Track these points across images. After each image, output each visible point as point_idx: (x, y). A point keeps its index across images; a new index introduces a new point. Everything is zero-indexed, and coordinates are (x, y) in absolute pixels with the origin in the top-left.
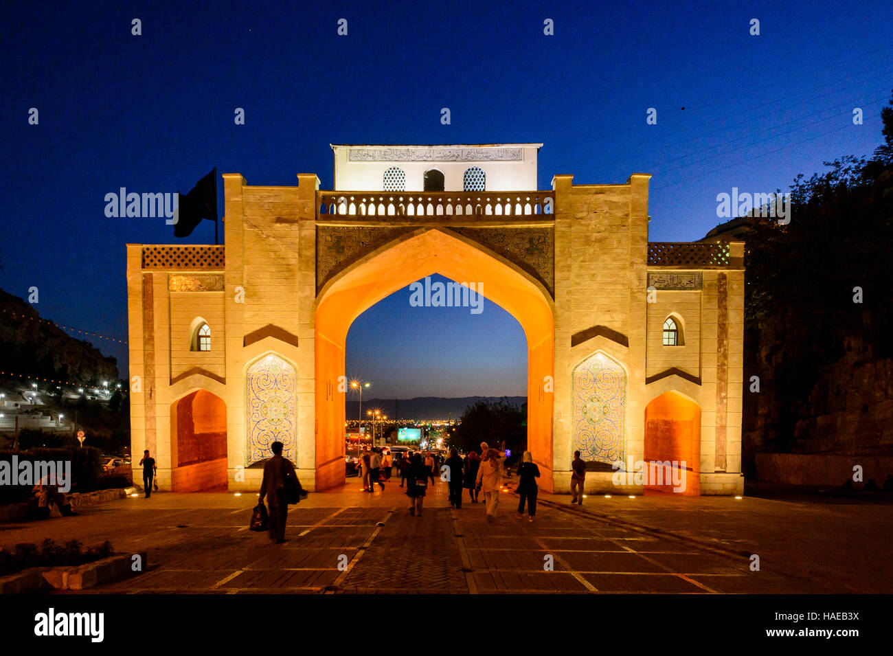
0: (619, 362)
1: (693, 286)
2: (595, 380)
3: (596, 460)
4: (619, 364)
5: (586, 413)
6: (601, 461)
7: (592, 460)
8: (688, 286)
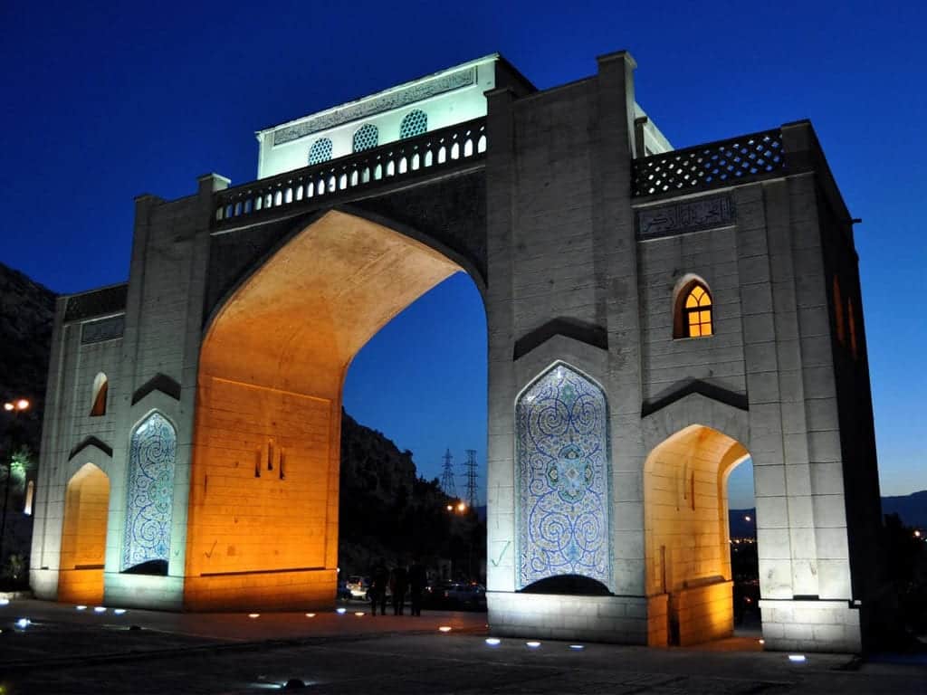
0: (594, 380)
1: (719, 219)
2: (570, 416)
3: (577, 572)
4: (593, 383)
5: (556, 481)
6: (585, 574)
7: (569, 571)
8: (709, 221)
